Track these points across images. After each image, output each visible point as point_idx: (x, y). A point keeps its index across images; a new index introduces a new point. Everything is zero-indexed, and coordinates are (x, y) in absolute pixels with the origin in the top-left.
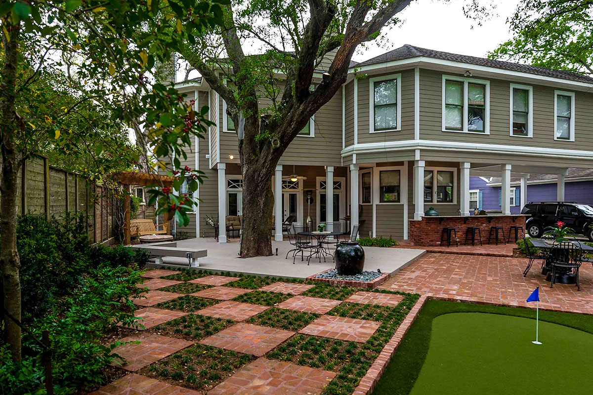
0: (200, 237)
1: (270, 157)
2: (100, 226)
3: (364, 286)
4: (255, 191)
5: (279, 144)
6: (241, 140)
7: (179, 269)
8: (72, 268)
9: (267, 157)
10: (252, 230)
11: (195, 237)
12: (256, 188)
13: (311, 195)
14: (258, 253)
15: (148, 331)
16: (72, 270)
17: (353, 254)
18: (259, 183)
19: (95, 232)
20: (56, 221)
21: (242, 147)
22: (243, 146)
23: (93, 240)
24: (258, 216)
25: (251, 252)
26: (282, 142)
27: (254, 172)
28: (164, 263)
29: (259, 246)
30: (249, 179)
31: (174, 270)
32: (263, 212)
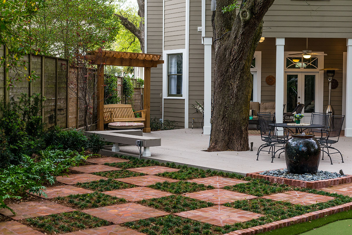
0: (189, 127)
1: (241, 32)
2: (75, 111)
3: (303, 186)
4: (226, 72)
5: (248, 16)
6: (214, 11)
7: (130, 158)
8: (17, 146)
9: (238, 31)
10: (223, 119)
11: (183, 127)
12: (228, 69)
13: (333, 76)
14: (228, 146)
15: (50, 200)
16: (17, 148)
17: (304, 149)
18: (231, 63)
19: (67, 117)
20: (15, 103)
21: (214, 20)
22: (215, 18)
23: (64, 125)
24: (230, 102)
25: (220, 145)
26: (252, 13)
27: (225, 49)
28: (120, 151)
29: (229, 139)
30: (220, 57)
31: (125, 158)
32: (237, 98)
